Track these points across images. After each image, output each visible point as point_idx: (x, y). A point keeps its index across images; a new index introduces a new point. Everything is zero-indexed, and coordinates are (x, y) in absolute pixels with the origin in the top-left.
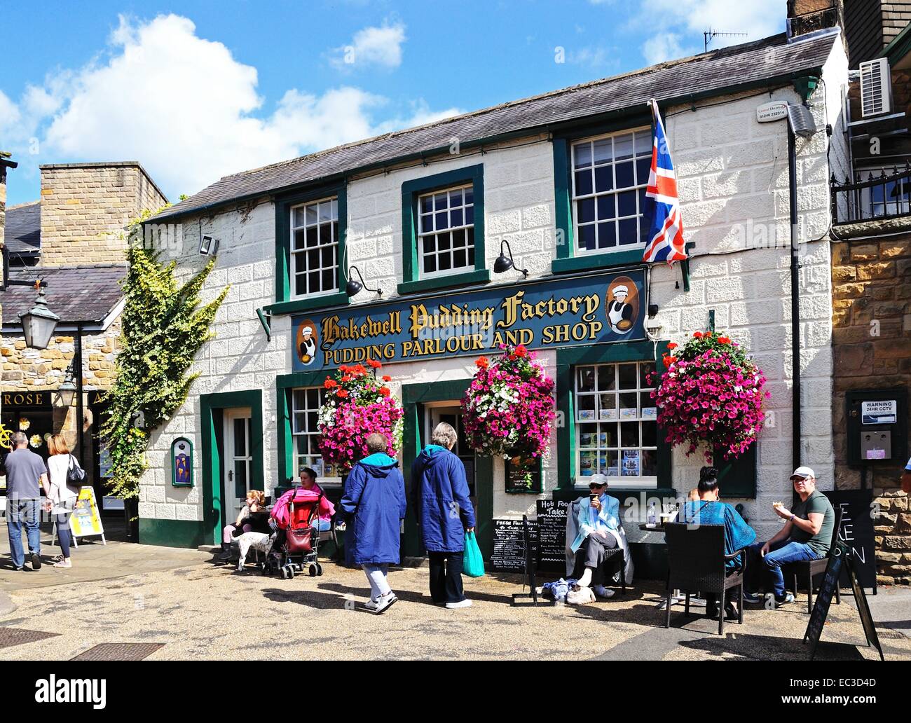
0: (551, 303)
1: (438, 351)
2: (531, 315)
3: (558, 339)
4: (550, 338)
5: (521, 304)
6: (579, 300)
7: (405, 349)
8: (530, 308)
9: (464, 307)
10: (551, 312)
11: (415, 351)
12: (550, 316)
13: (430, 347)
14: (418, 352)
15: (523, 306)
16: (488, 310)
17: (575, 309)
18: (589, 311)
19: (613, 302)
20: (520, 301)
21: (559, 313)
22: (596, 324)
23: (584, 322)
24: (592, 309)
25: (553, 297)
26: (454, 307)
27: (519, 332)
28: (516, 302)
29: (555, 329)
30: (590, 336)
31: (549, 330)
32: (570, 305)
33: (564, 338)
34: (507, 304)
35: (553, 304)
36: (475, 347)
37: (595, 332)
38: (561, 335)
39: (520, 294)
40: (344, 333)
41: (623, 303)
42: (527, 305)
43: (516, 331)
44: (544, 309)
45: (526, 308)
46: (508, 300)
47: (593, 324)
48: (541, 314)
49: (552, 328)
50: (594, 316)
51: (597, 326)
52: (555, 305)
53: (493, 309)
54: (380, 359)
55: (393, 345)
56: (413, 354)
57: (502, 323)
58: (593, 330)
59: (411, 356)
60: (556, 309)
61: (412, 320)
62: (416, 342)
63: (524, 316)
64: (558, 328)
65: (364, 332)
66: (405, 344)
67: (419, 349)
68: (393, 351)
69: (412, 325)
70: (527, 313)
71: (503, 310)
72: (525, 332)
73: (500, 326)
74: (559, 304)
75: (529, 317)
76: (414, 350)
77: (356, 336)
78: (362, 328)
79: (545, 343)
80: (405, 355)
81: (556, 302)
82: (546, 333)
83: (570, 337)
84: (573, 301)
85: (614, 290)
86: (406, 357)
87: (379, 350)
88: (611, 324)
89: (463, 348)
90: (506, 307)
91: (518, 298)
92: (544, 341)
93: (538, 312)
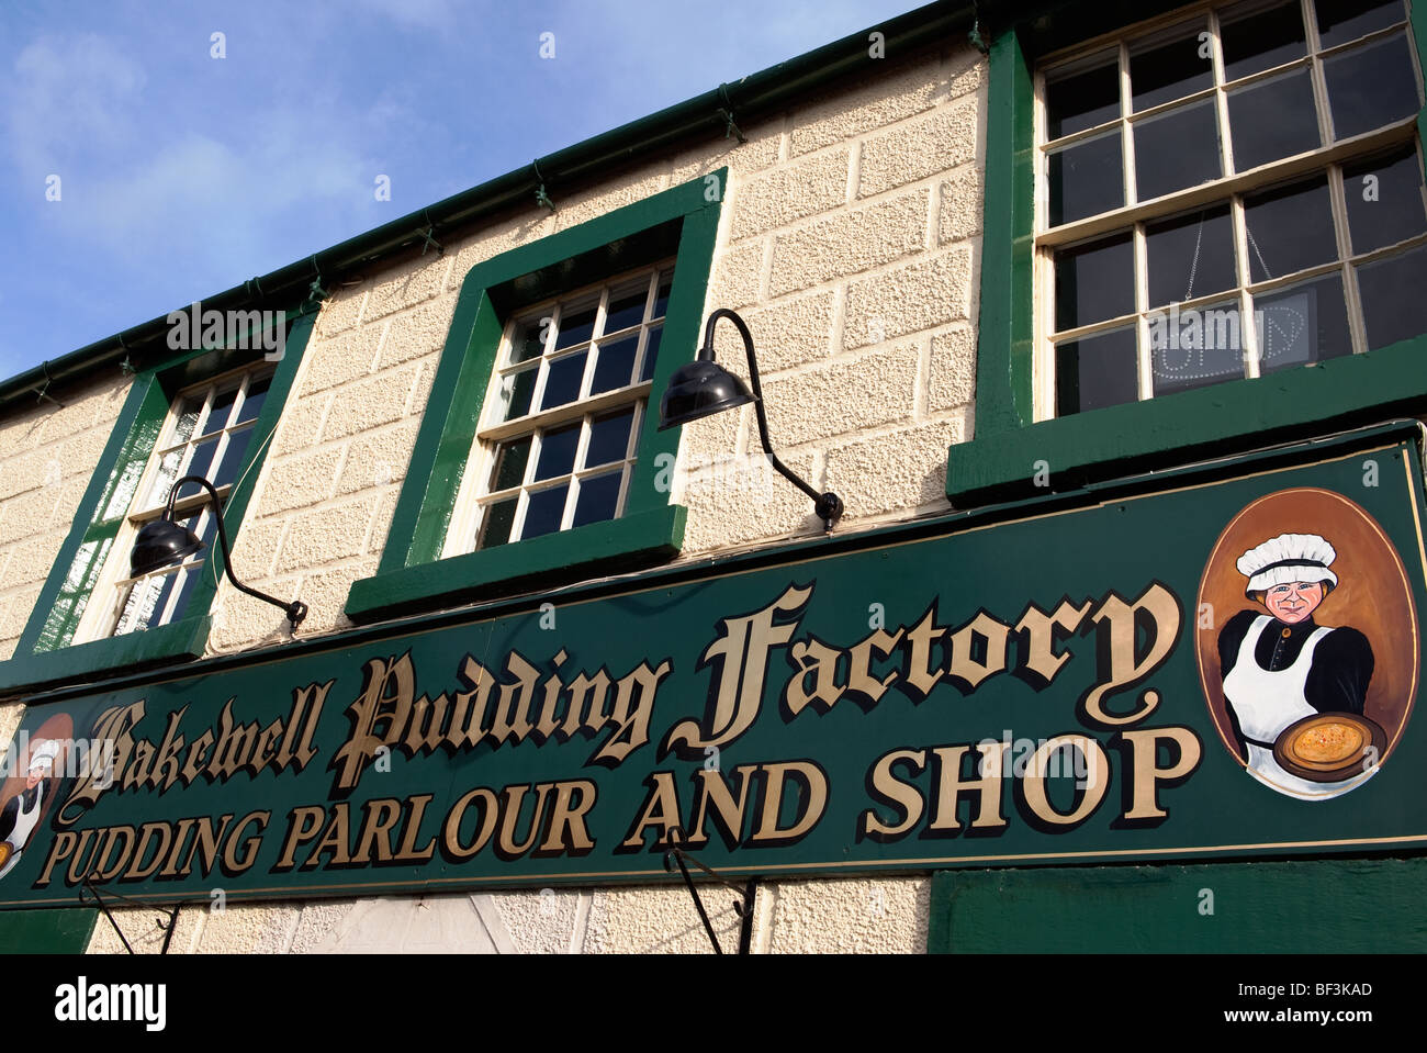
0: (922, 637)
1: (406, 853)
2: (828, 692)
3: (946, 818)
4: (901, 811)
5: (789, 645)
6: (1069, 617)
7: (296, 835)
8: (827, 659)
9: (551, 663)
10: (921, 678)
11: (326, 849)
12: (914, 693)
13: (383, 833)
14: (333, 850)
15: (799, 651)
16: (644, 675)
17: (1043, 661)
18: (1124, 670)
19: (1245, 619)
20: (784, 633)
21: (961, 684)
22: (1160, 742)
23: (1089, 727)
24: (1139, 657)
25: (934, 606)
26: (517, 665)
27: (761, 778)
28: (768, 632)
29: (935, 763)
30: (1129, 805)
31: (903, 770)
32: (1019, 643)
33: (975, 814)
34: (730, 646)
35: (933, 641)
36: (555, 842)
37: (1159, 783)
38: (961, 795)
39: (793, 600)
40: (140, 763)
41: (1308, 626)
42: (816, 649)
43: (747, 771)
44: (887, 665)
45: (809, 660)
46: (736, 627)
47: (1144, 744)
48: (875, 690)
49: (919, 758)
50: (1151, 699)
51: (1168, 752)
52: (941, 651)
53: (665, 668)
54: (205, 873)
55: (265, 817)
56: (313, 861)
57: (689, 732)
58: (1145, 774)
59: (305, 868)
60: (947, 664)
61: (353, 717)
62: (342, 810)
63: (797, 699)
64: (951, 758)
65: (197, 764)
66: (301, 814)
67: (342, 842)
68: (255, 843)
69: (350, 737)
70: (810, 684)
71: (708, 670)
72: (788, 775)
73: (683, 741)
74: (962, 642)
75: (818, 705)
76: (325, 842)
77: (165, 780)
78: (196, 746)
79: (875, 835)
80: (287, 861)
81: (952, 630)
82: (884, 781)
83: (1011, 809)
84: (1037, 624)
85: (1248, 562)
86: (287, 869)
87: (215, 838)
88: (1241, 740)
89: (506, 842)
90: (720, 658)
91: (780, 618)
92: (872, 824)
93: (860, 680)
